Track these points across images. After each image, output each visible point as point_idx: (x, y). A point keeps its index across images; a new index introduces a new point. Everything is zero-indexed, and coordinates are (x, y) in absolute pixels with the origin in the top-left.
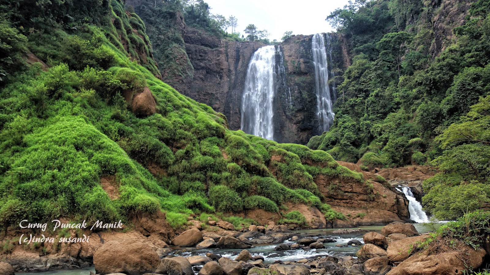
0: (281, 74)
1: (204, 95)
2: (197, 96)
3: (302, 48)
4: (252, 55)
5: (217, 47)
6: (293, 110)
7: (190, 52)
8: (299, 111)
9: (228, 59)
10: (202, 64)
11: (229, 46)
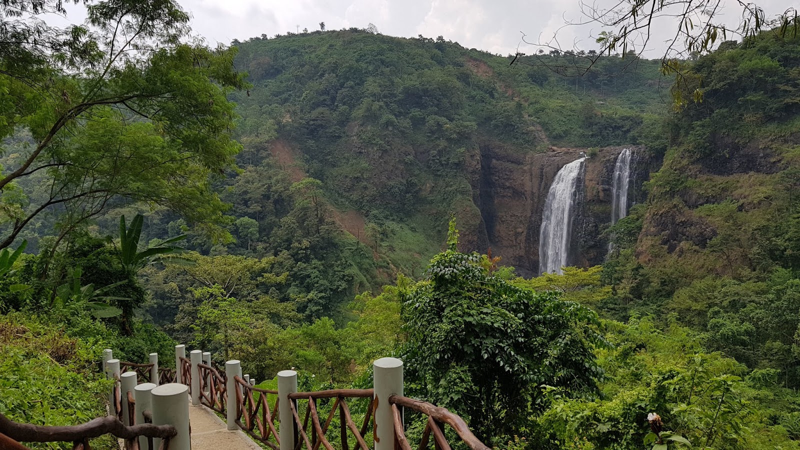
0: (579, 203)
1: (511, 216)
2: (505, 217)
3: (605, 170)
4: (555, 174)
5: (522, 164)
6: (583, 247)
7: (497, 170)
8: (591, 247)
9: (532, 179)
10: (507, 184)
11: (534, 164)
